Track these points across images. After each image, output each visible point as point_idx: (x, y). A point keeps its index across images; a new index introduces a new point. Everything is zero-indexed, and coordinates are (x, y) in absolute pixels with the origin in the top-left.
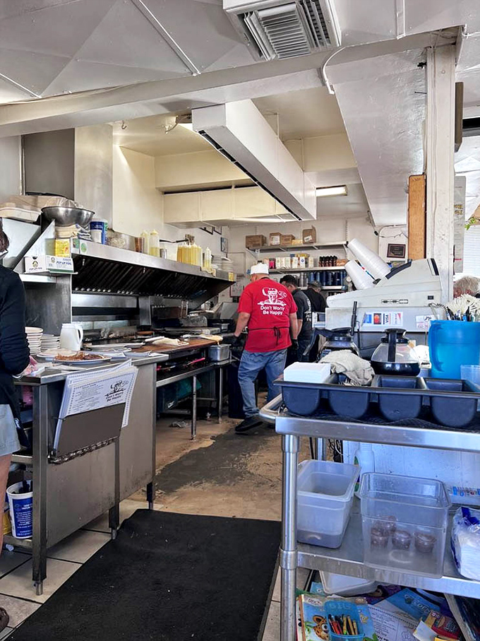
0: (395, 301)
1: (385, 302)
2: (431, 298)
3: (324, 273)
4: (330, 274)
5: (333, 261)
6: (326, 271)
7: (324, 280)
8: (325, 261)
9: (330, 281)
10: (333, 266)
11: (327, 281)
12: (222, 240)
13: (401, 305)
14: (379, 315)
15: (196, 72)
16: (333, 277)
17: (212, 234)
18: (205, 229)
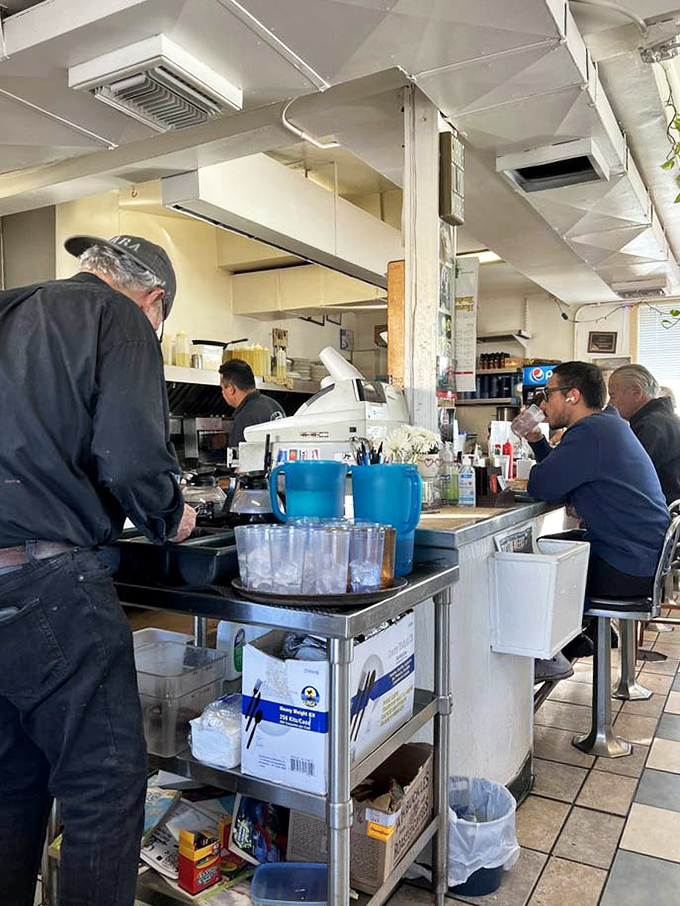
0: (314, 435)
1: (304, 435)
2: (353, 430)
3: (487, 378)
4: (495, 380)
5: (500, 360)
6: (488, 375)
7: (486, 389)
8: (489, 360)
9: (495, 390)
10: (499, 367)
11: (490, 389)
12: (342, 333)
13: (321, 439)
14: (296, 451)
15: (111, 145)
16: (499, 384)
17: (323, 325)
18: (309, 320)
